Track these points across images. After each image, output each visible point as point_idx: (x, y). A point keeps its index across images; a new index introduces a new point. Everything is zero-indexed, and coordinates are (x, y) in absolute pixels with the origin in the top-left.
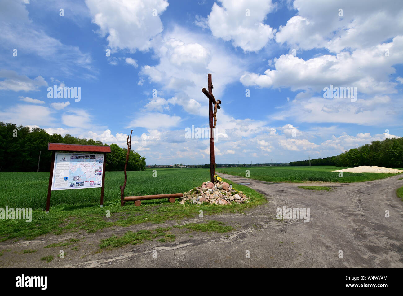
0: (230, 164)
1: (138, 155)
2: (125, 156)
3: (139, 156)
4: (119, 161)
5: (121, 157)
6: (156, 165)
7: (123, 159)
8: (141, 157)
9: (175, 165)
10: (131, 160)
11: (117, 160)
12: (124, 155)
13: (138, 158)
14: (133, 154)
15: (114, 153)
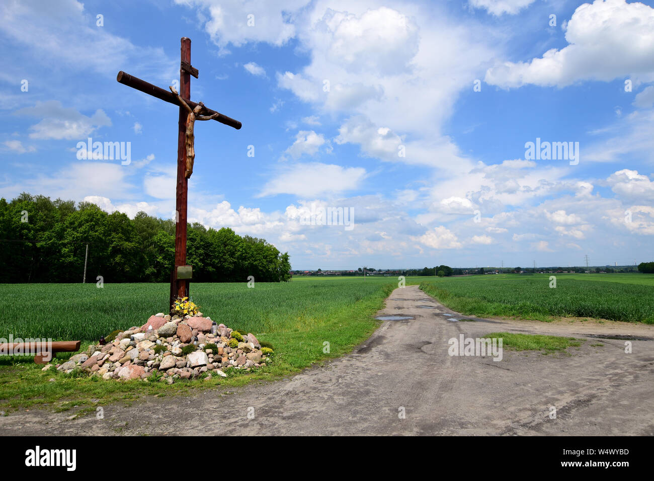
0: (482, 269)
1: (275, 249)
2: (246, 253)
3: (277, 253)
4: (235, 263)
5: (239, 253)
6: (320, 270)
7: (245, 259)
8: (280, 255)
9: (360, 269)
10: (260, 260)
11: (231, 259)
12: (244, 249)
13: (273, 257)
14: (263, 247)
15: (225, 246)
